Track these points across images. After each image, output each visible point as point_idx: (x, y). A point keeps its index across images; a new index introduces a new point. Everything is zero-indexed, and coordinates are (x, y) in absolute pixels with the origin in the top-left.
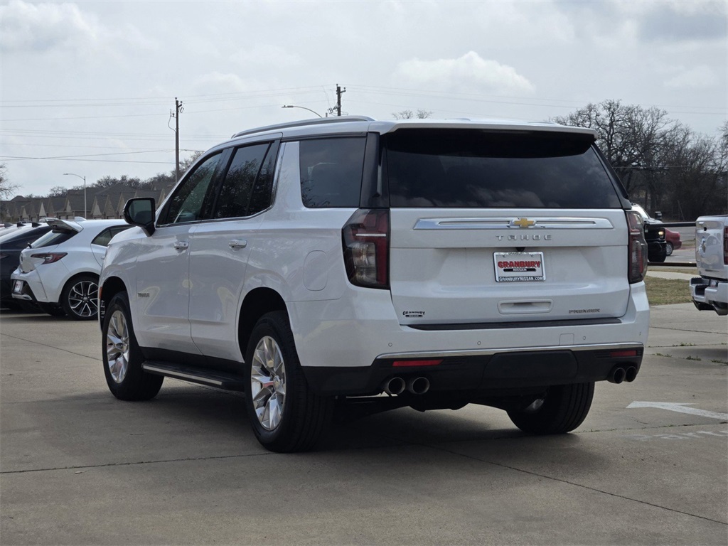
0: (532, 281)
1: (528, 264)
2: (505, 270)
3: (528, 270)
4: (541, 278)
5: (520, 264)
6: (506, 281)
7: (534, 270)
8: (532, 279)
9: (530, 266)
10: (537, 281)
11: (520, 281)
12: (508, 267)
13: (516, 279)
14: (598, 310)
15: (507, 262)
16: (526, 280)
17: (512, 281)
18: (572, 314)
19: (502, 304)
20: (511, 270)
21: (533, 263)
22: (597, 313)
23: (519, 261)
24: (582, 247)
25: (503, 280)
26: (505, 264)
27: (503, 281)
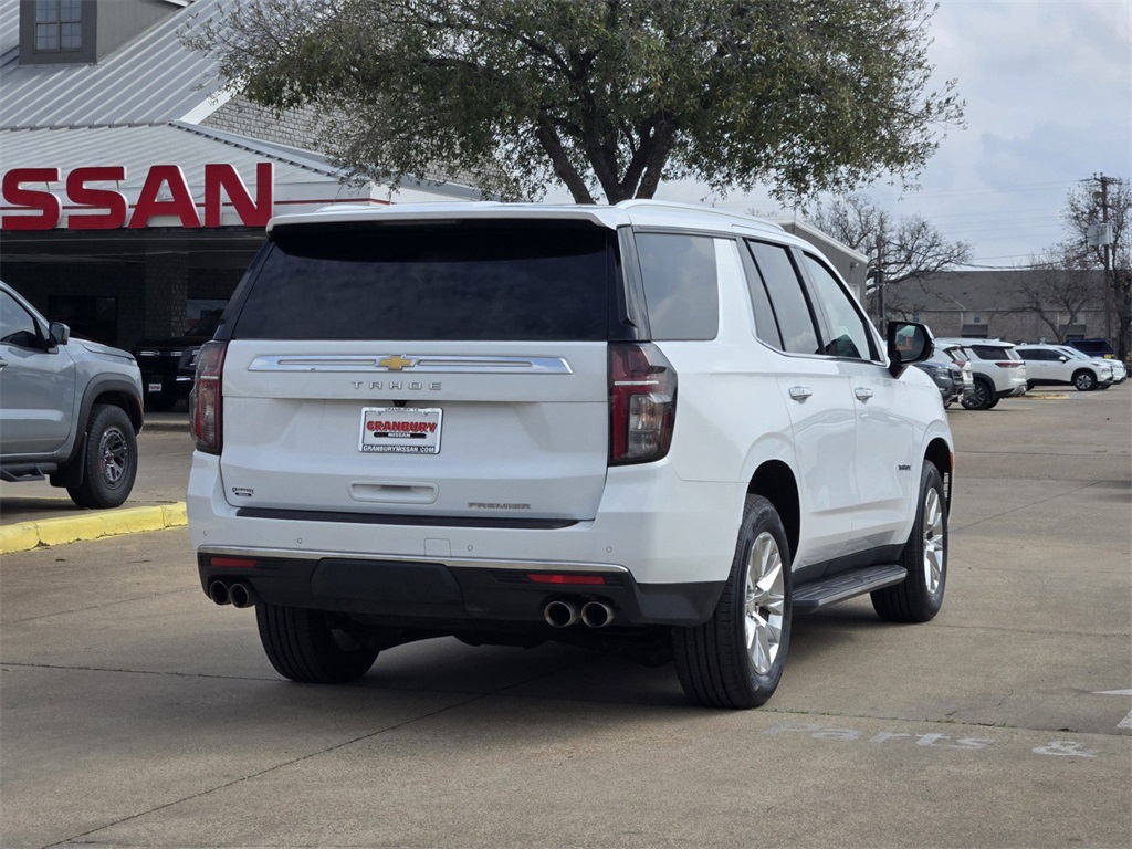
0: (415, 453)
1: (415, 426)
2: (376, 435)
3: (413, 436)
4: (431, 450)
5: (401, 427)
6: (373, 452)
7: (423, 436)
8: (416, 449)
9: (418, 430)
10: (424, 453)
11: (395, 452)
12: (380, 430)
13: (389, 448)
14: (527, 506)
15: (381, 423)
16: (406, 450)
17: (383, 452)
18: (474, 508)
19: (353, 485)
20: (386, 435)
21: (423, 426)
22: (526, 510)
23: (402, 421)
24: (517, 403)
25: (368, 450)
26: (379, 424)
27: (369, 452)
